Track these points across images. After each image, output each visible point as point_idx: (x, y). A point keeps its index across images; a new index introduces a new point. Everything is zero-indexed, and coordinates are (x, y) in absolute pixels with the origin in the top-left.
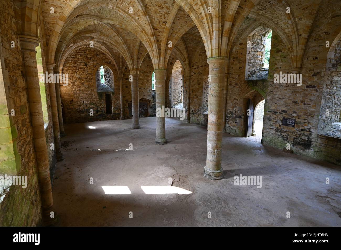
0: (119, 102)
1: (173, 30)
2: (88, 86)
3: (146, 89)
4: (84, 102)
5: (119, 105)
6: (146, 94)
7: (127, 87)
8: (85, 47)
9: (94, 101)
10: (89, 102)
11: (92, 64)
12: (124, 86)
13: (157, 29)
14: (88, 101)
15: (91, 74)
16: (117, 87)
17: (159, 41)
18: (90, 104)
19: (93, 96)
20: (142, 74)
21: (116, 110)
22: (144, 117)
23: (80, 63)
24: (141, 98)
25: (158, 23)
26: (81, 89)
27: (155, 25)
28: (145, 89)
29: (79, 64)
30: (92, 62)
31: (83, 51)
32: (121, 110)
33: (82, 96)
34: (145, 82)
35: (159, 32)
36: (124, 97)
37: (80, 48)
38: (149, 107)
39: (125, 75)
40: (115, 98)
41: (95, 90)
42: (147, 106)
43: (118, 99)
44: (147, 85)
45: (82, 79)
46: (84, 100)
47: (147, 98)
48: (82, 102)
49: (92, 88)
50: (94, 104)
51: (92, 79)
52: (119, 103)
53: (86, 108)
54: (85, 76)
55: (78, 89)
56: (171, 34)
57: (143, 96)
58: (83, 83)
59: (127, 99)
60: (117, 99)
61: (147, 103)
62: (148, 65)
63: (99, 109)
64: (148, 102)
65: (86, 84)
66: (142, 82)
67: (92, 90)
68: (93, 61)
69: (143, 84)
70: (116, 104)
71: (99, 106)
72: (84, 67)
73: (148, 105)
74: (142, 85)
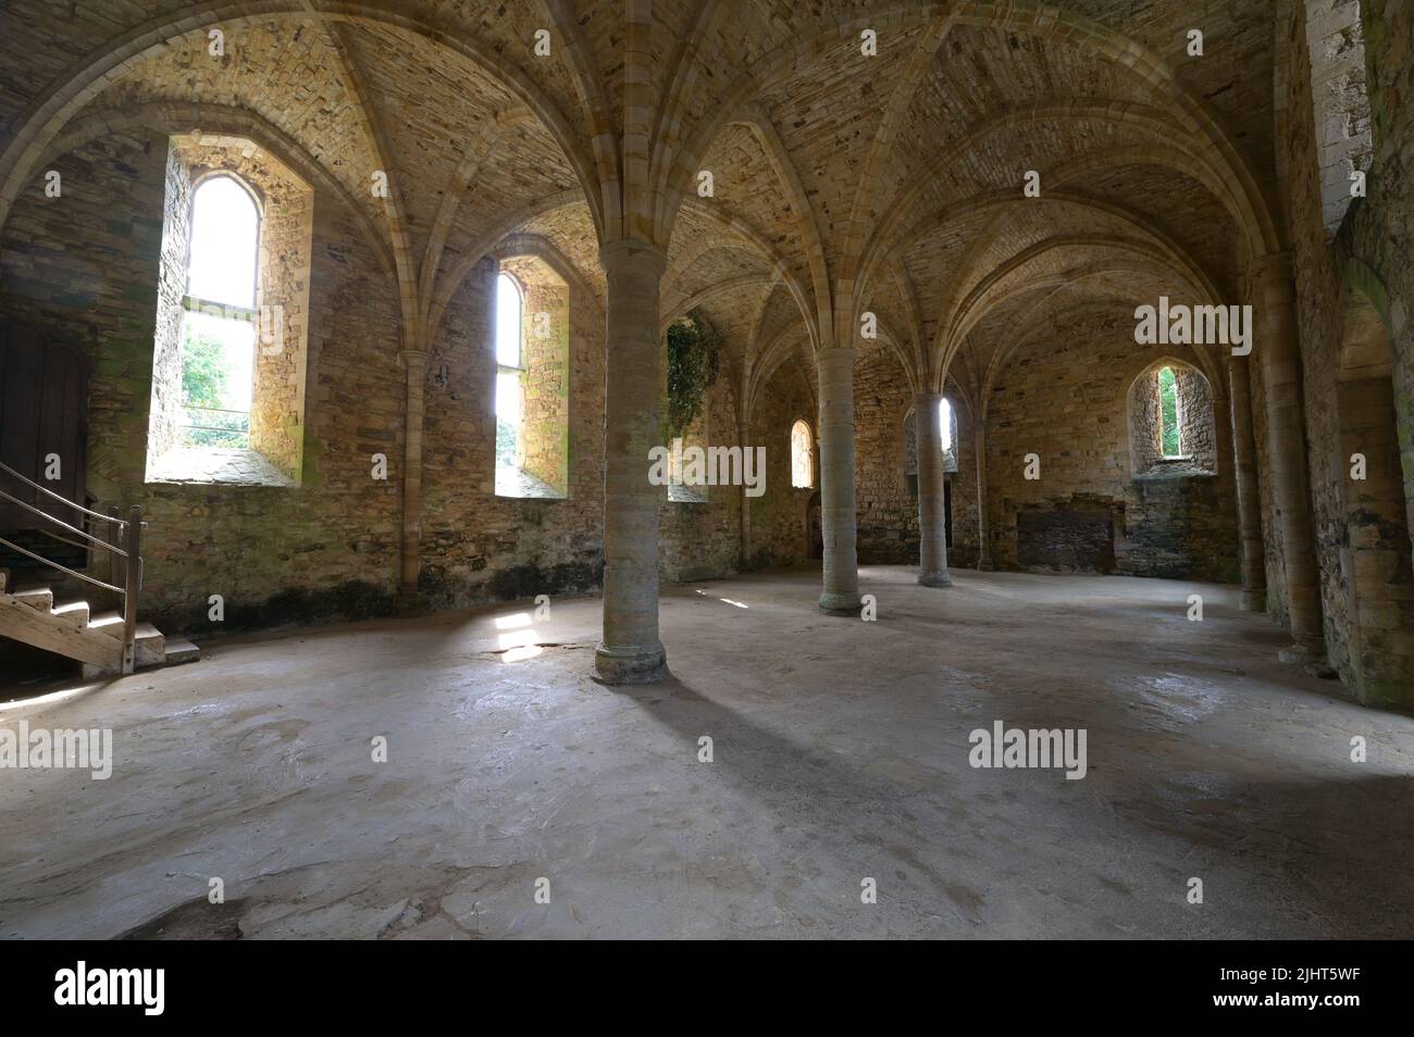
0: (974, 507)
1: (827, 212)
2: (880, 460)
3: (1097, 454)
4: (870, 504)
5: (973, 517)
6: (1094, 473)
7: (1005, 453)
8: (877, 356)
9: (896, 501)
10: (882, 506)
11: (893, 397)
12: (996, 451)
13: (782, 239)
14: (880, 502)
15: (889, 425)
16: (967, 457)
17: (804, 265)
18: (886, 511)
19: (892, 489)
20: (1075, 396)
21: (966, 536)
22: (1094, 572)
23: (865, 400)
24: (1074, 490)
25: (774, 221)
26: (865, 468)
27: (771, 231)
28: (1092, 453)
29: (862, 403)
30: (894, 391)
31: (872, 367)
32: (981, 534)
33: (866, 489)
34: (1091, 425)
35: (792, 242)
36: (990, 490)
37: (866, 361)
38: (1117, 532)
39: (998, 411)
40: (962, 492)
41: (900, 471)
42: (1111, 526)
43: (970, 497)
44: (1101, 438)
45: (868, 442)
46: (869, 498)
47: (1106, 494)
48: (866, 505)
49: (892, 466)
50: (895, 512)
51: (892, 438)
52: (976, 512)
53: (874, 523)
54: (876, 433)
55: (857, 470)
56: (831, 227)
57: (1082, 482)
58: (870, 453)
59: (1006, 496)
60: (966, 497)
61: (1112, 515)
62: (1101, 357)
63: (909, 527)
64: (1115, 512)
65: (878, 454)
66: (1075, 429)
67: (891, 470)
68: (897, 387)
69: (1079, 437)
70: (965, 515)
71: (910, 518)
72: (874, 409)
73: (1116, 524)
74: (1073, 438)
